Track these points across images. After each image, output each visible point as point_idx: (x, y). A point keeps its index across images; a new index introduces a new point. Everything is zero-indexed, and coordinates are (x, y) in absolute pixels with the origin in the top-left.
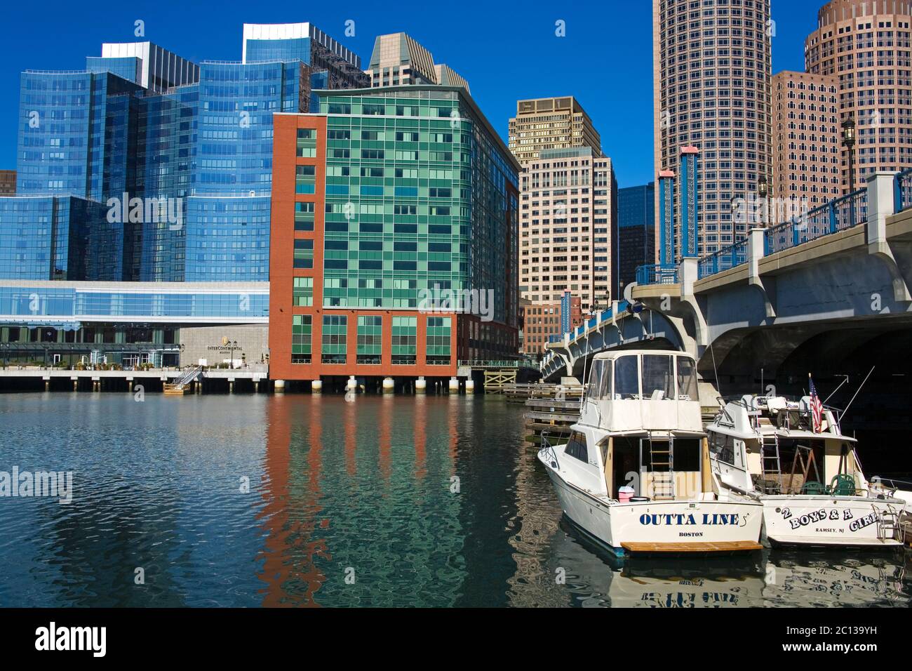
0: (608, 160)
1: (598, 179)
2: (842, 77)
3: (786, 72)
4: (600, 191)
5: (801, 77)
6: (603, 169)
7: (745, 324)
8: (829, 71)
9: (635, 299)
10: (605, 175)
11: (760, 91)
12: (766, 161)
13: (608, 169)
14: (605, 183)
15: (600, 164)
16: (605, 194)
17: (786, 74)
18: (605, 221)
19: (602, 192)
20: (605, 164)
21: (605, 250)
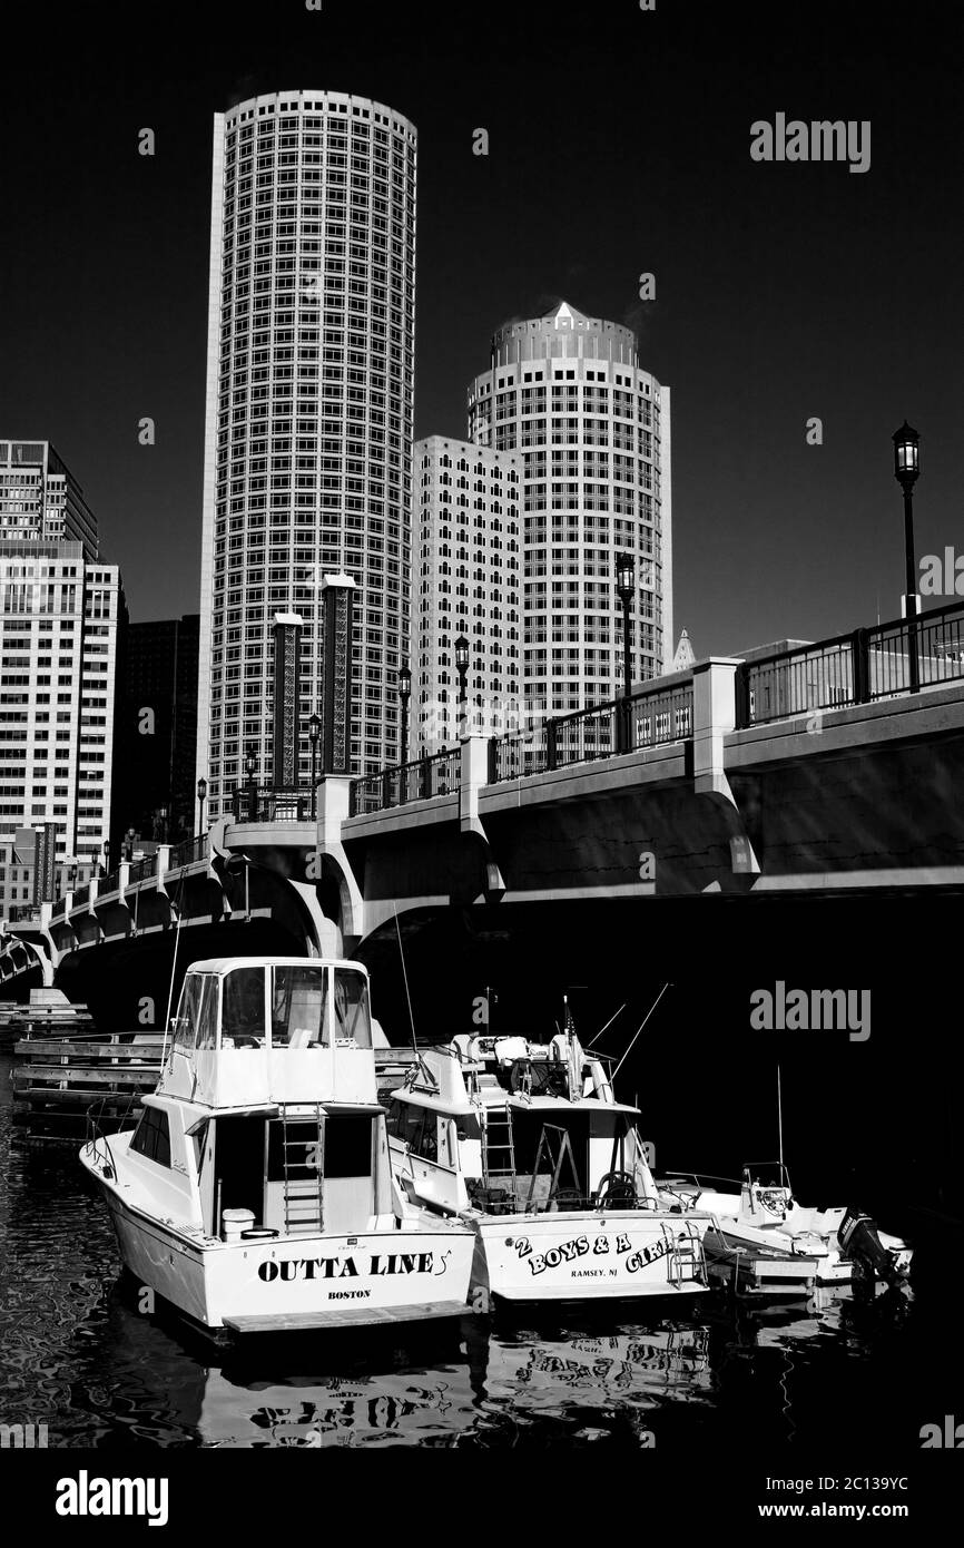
0: (113, 570)
1: (92, 604)
2: (527, 457)
3: (437, 438)
4: (96, 628)
5: (463, 449)
6: (103, 586)
7: (444, 900)
8: (508, 445)
9: (232, 849)
10: (107, 597)
11: (394, 467)
12: (400, 591)
13: (113, 587)
14: (106, 613)
15: (99, 576)
16: (105, 633)
17: (437, 442)
18: (103, 685)
19: (100, 630)
20: (108, 577)
21: (101, 740)
